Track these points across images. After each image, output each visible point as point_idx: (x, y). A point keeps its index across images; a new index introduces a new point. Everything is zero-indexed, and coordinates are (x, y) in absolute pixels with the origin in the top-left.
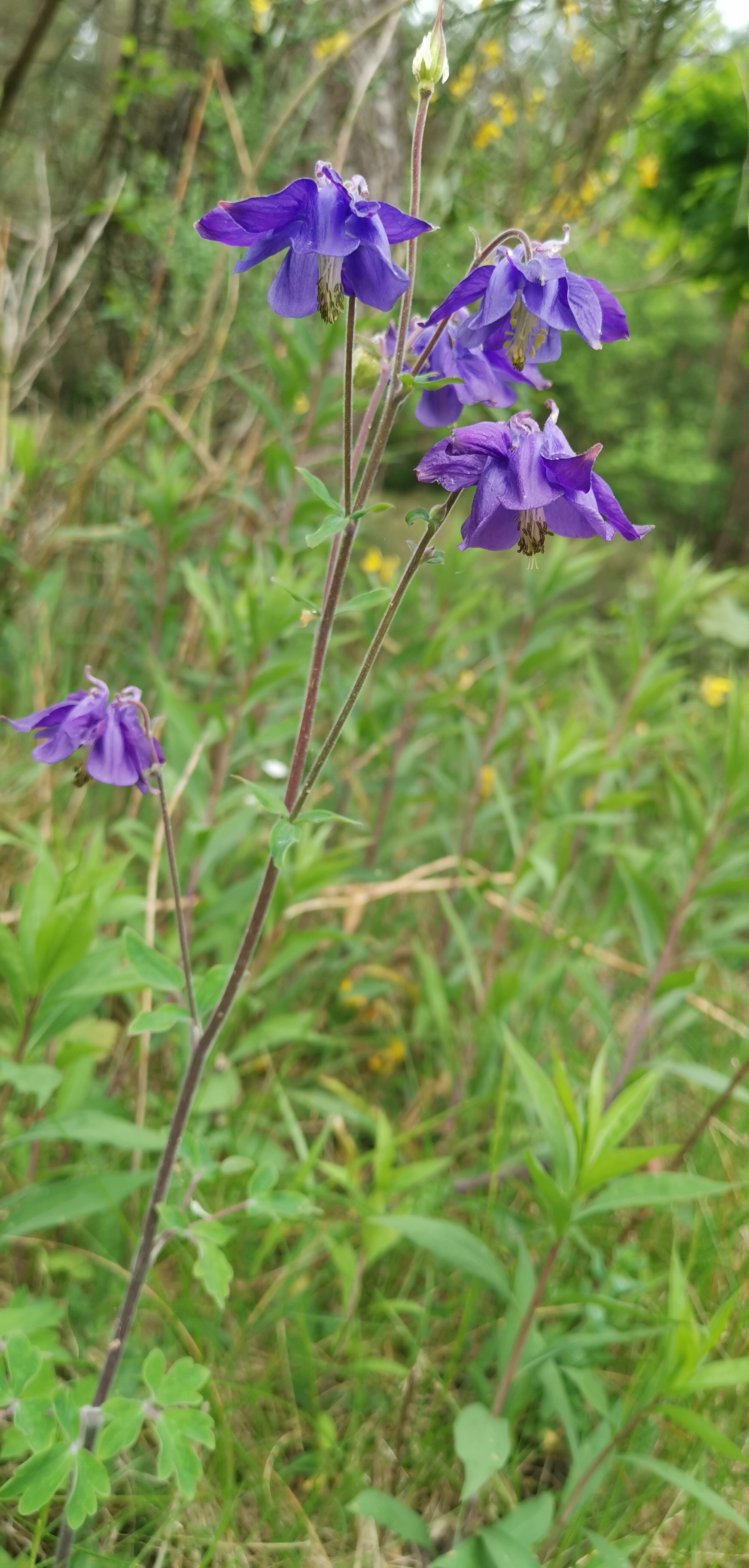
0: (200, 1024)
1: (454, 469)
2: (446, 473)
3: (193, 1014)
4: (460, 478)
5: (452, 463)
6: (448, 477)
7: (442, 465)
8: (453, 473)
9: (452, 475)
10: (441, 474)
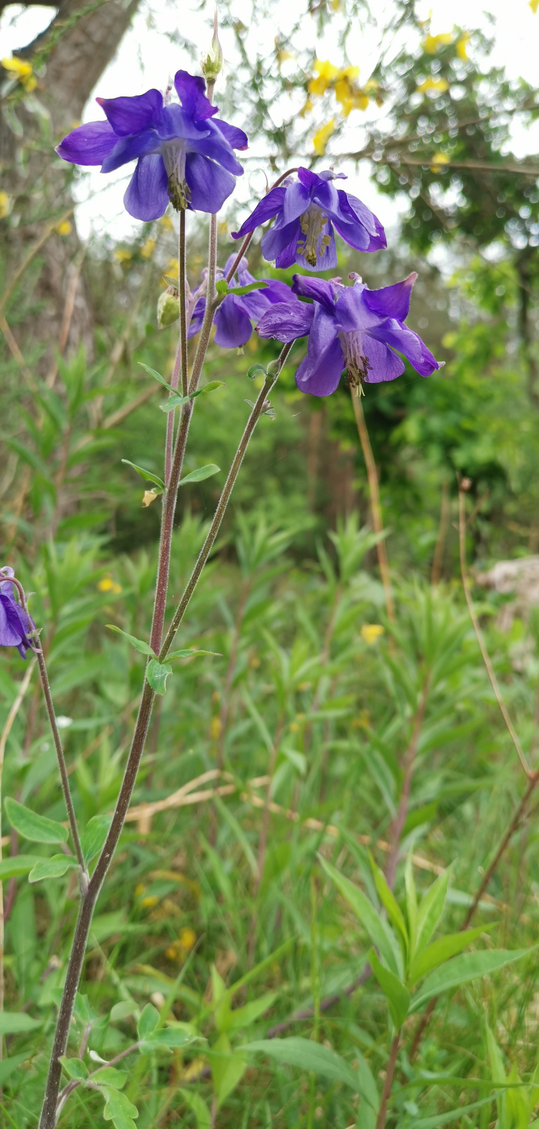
0: (87, 871)
1: (285, 327)
2: (279, 331)
3: (80, 862)
4: (291, 334)
5: (283, 322)
6: (281, 334)
7: (275, 324)
8: (285, 331)
9: (284, 332)
10: (275, 332)
